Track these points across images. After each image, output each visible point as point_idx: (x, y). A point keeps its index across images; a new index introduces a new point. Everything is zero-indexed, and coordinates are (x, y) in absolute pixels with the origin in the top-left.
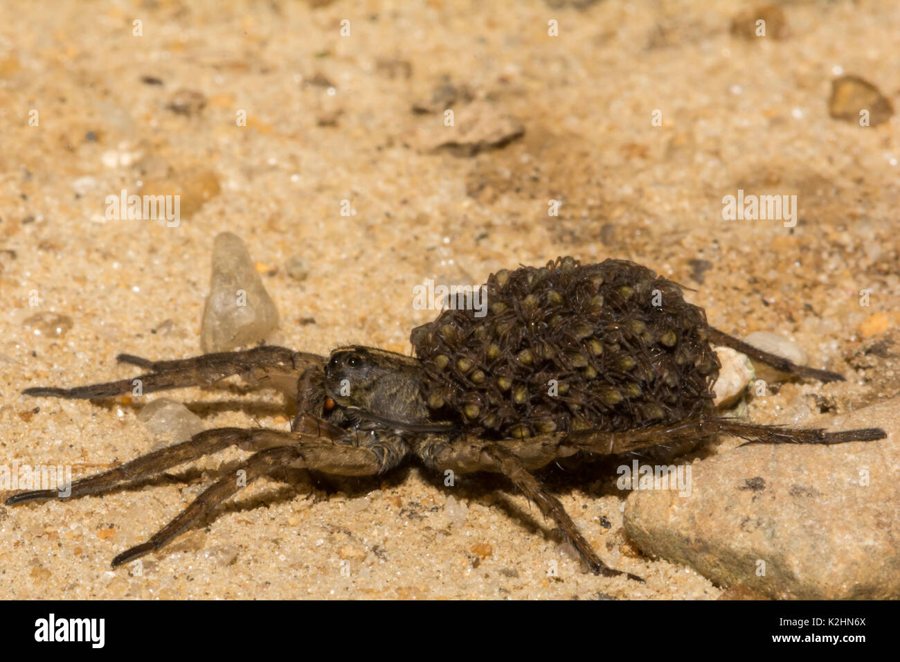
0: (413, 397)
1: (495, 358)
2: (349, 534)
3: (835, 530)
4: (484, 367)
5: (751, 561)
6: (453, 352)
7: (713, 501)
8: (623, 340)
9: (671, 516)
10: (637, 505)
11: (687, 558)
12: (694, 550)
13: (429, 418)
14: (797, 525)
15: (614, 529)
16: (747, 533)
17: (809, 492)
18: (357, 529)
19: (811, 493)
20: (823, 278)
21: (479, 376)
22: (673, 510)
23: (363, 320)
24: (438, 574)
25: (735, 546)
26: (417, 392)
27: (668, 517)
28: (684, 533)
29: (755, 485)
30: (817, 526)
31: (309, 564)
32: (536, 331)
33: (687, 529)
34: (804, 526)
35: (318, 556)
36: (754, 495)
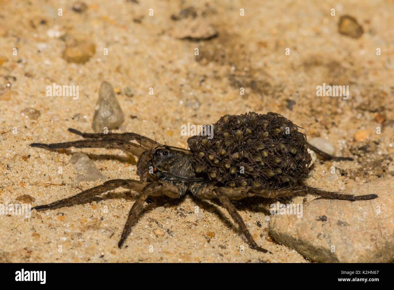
0: (189, 168)
1: (224, 155)
2: (157, 223)
3: (355, 241)
4: (219, 158)
5: (320, 251)
6: (206, 150)
7: (306, 224)
8: (276, 151)
9: (289, 229)
10: (275, 223)
11: (294, 246)
12: (297, 243)
13: (195, 176)
14: (340, 238)
15: (263, 228)
16: (319, 240)
17: (345, 224)
18: (160, 221)
19: (346, 224)
20: (339, 111)
21: (217, 161)
22: (290, 226)
23: (156, 118)
24: (194, 245)
25: (314, 244)
26: (190, 165)
27: (287, 229)
28: (294, 236)
29: (323, 219)
30: (348, 239)
31: (143, 237)
32: (241, 145)
33: (295, 235)
34: (343, 239)
35: (145, 233)
36: (323, 223)
